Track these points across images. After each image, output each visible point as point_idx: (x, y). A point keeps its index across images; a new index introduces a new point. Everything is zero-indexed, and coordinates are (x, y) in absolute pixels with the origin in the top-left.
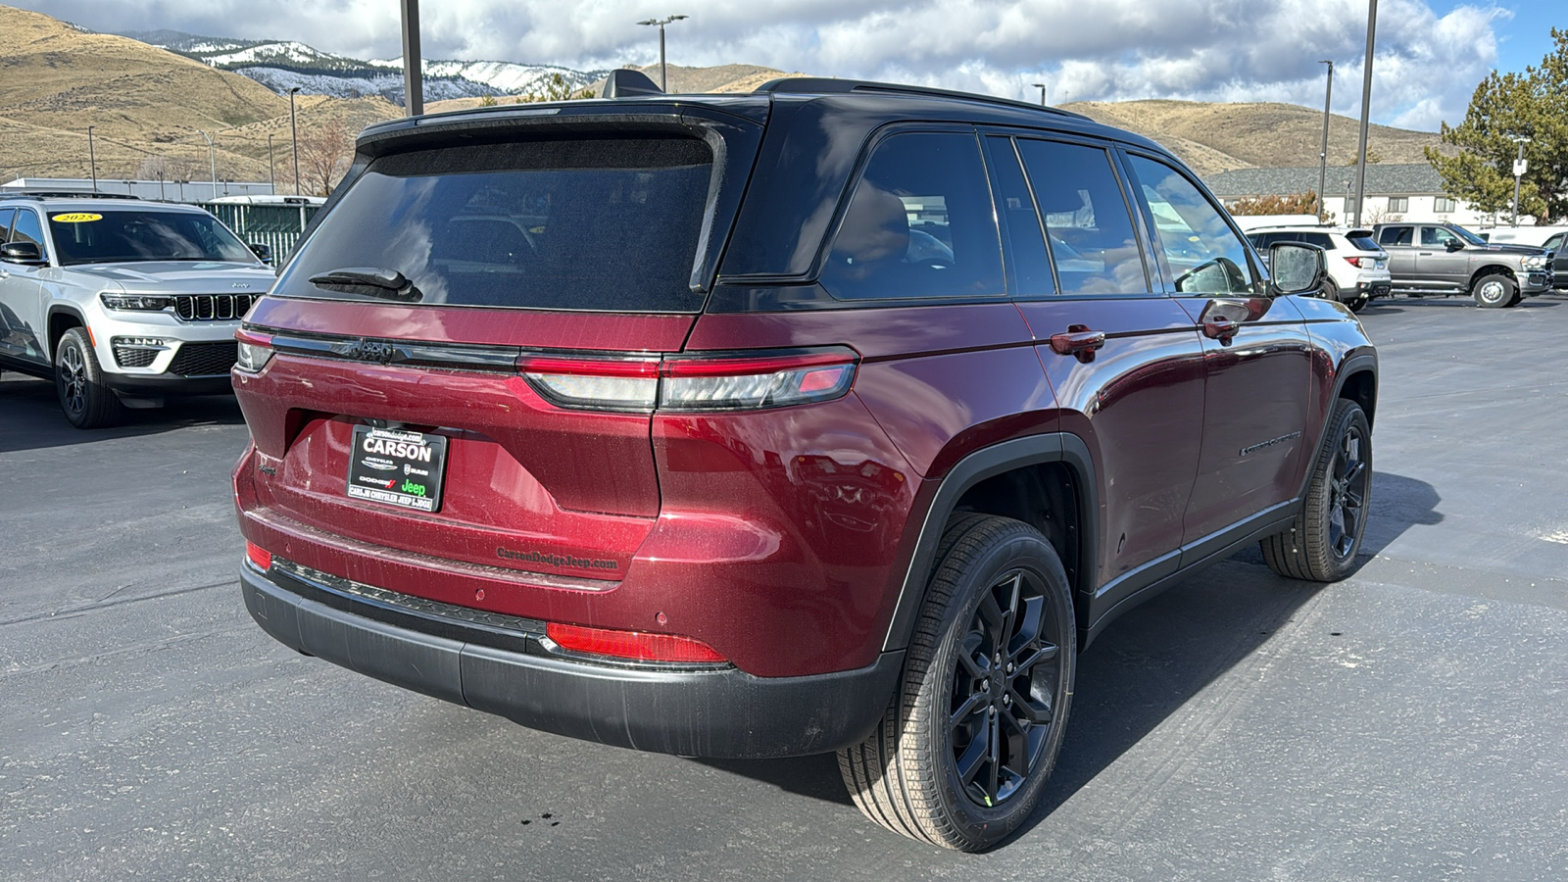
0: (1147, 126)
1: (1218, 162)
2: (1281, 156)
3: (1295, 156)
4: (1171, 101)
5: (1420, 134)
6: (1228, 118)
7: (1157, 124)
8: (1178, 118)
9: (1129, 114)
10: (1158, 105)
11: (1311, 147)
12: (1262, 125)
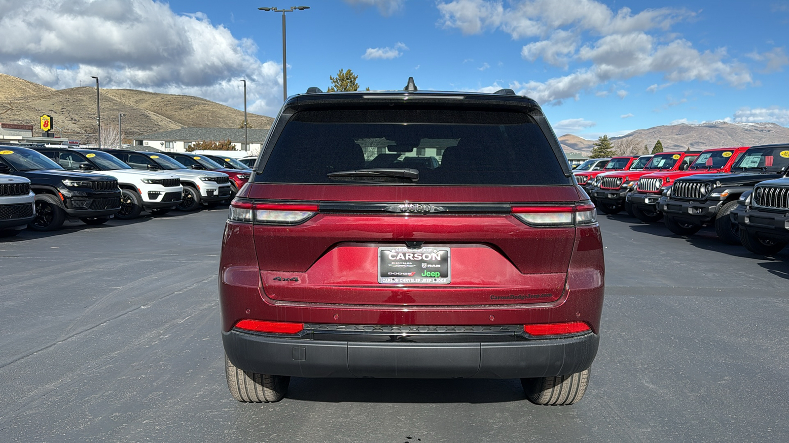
0: (127, 102)
1: (166, 123)
2: (197, 122)
3: (204, 122)
4: (139, 91)
5: (258, 116)
6: (169, 102)
7: (133, 102)
8: (143, 99)
9: (117, 95)
10: (131, 92)
11: (211, 118)
12: (186, 106)
